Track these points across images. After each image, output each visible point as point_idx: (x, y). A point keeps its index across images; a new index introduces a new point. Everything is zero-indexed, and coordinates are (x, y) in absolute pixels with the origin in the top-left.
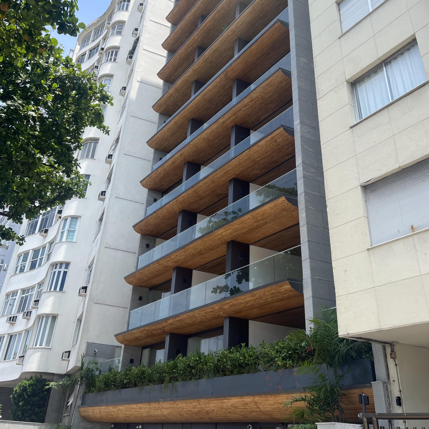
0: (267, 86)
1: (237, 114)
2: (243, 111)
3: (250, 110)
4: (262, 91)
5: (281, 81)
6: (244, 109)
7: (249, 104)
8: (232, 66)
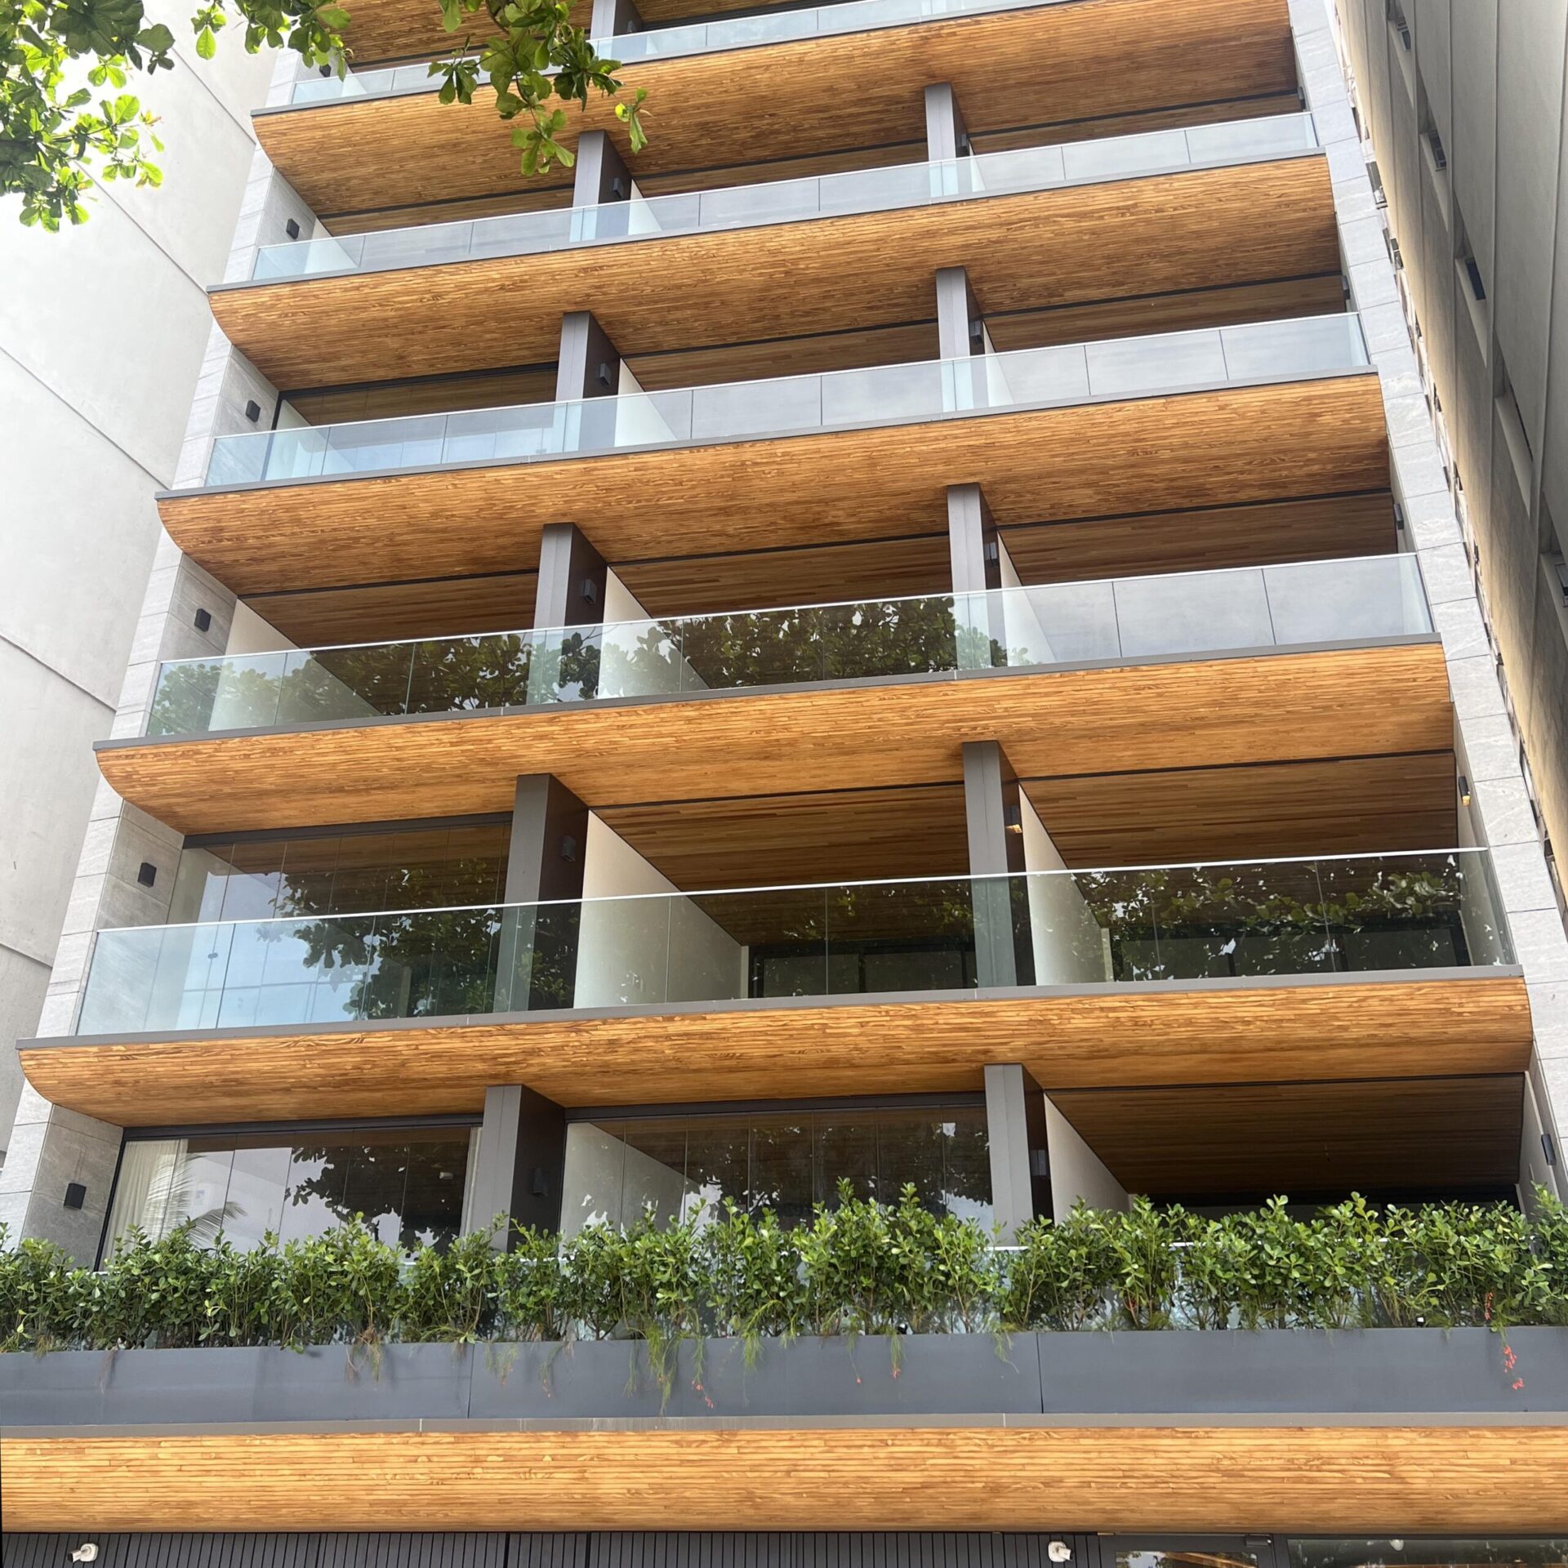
0: (1234, 191)
1: (1021, 228)
2: (1053, 232)
3: (1083, 240)
4: (1200, 196)
5: (1295, 202)
6: (1069, 224)
7: (1102, 218)
8: (978, 22)
